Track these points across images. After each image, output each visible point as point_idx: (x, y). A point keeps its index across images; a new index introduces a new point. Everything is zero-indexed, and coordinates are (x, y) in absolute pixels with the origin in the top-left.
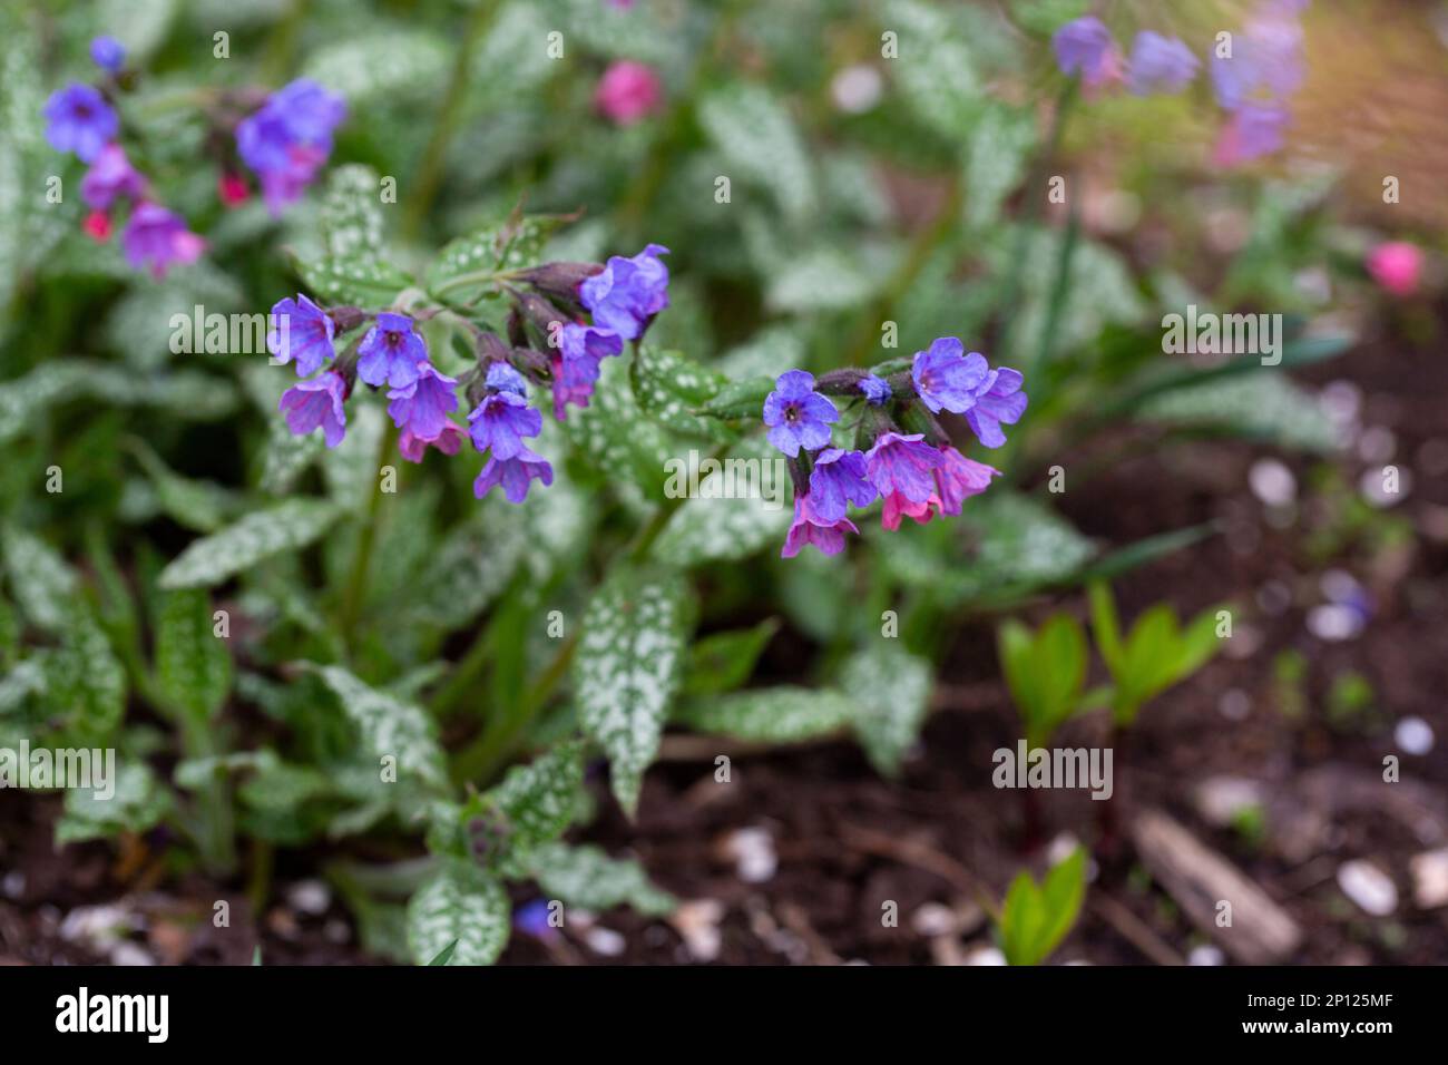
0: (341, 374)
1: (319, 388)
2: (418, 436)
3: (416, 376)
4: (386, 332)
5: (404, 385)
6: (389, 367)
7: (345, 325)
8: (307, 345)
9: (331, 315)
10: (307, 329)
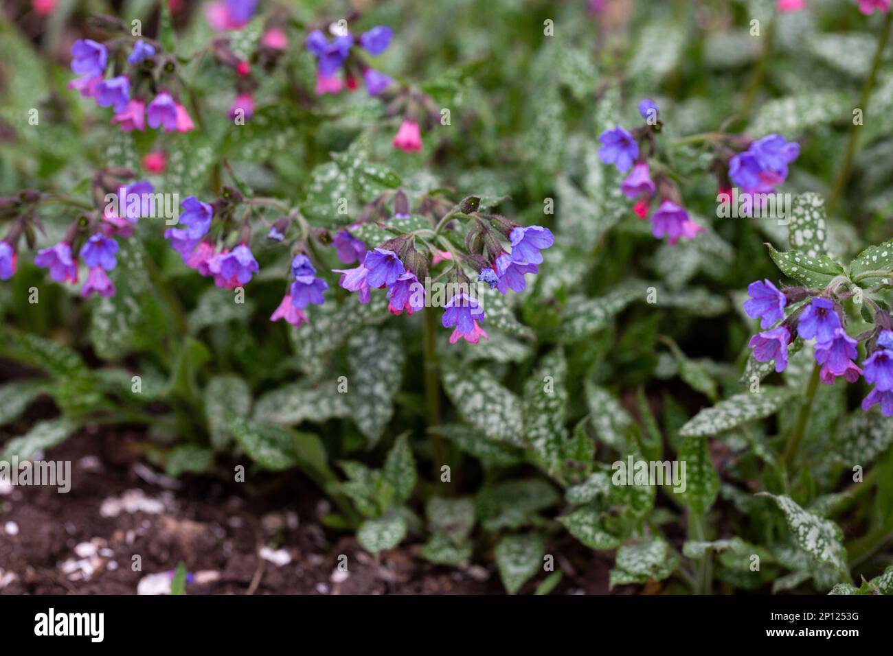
0: (788, 328)
1: (773, 337)
2: (831, 372)
3: (833, 337)
4: (818, 307)
5: (824, 341)
6: (818, 329)
7: (793, 300)
8: (770, 309)
9: (785, 293)
10: (770, 300)
